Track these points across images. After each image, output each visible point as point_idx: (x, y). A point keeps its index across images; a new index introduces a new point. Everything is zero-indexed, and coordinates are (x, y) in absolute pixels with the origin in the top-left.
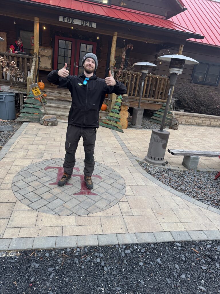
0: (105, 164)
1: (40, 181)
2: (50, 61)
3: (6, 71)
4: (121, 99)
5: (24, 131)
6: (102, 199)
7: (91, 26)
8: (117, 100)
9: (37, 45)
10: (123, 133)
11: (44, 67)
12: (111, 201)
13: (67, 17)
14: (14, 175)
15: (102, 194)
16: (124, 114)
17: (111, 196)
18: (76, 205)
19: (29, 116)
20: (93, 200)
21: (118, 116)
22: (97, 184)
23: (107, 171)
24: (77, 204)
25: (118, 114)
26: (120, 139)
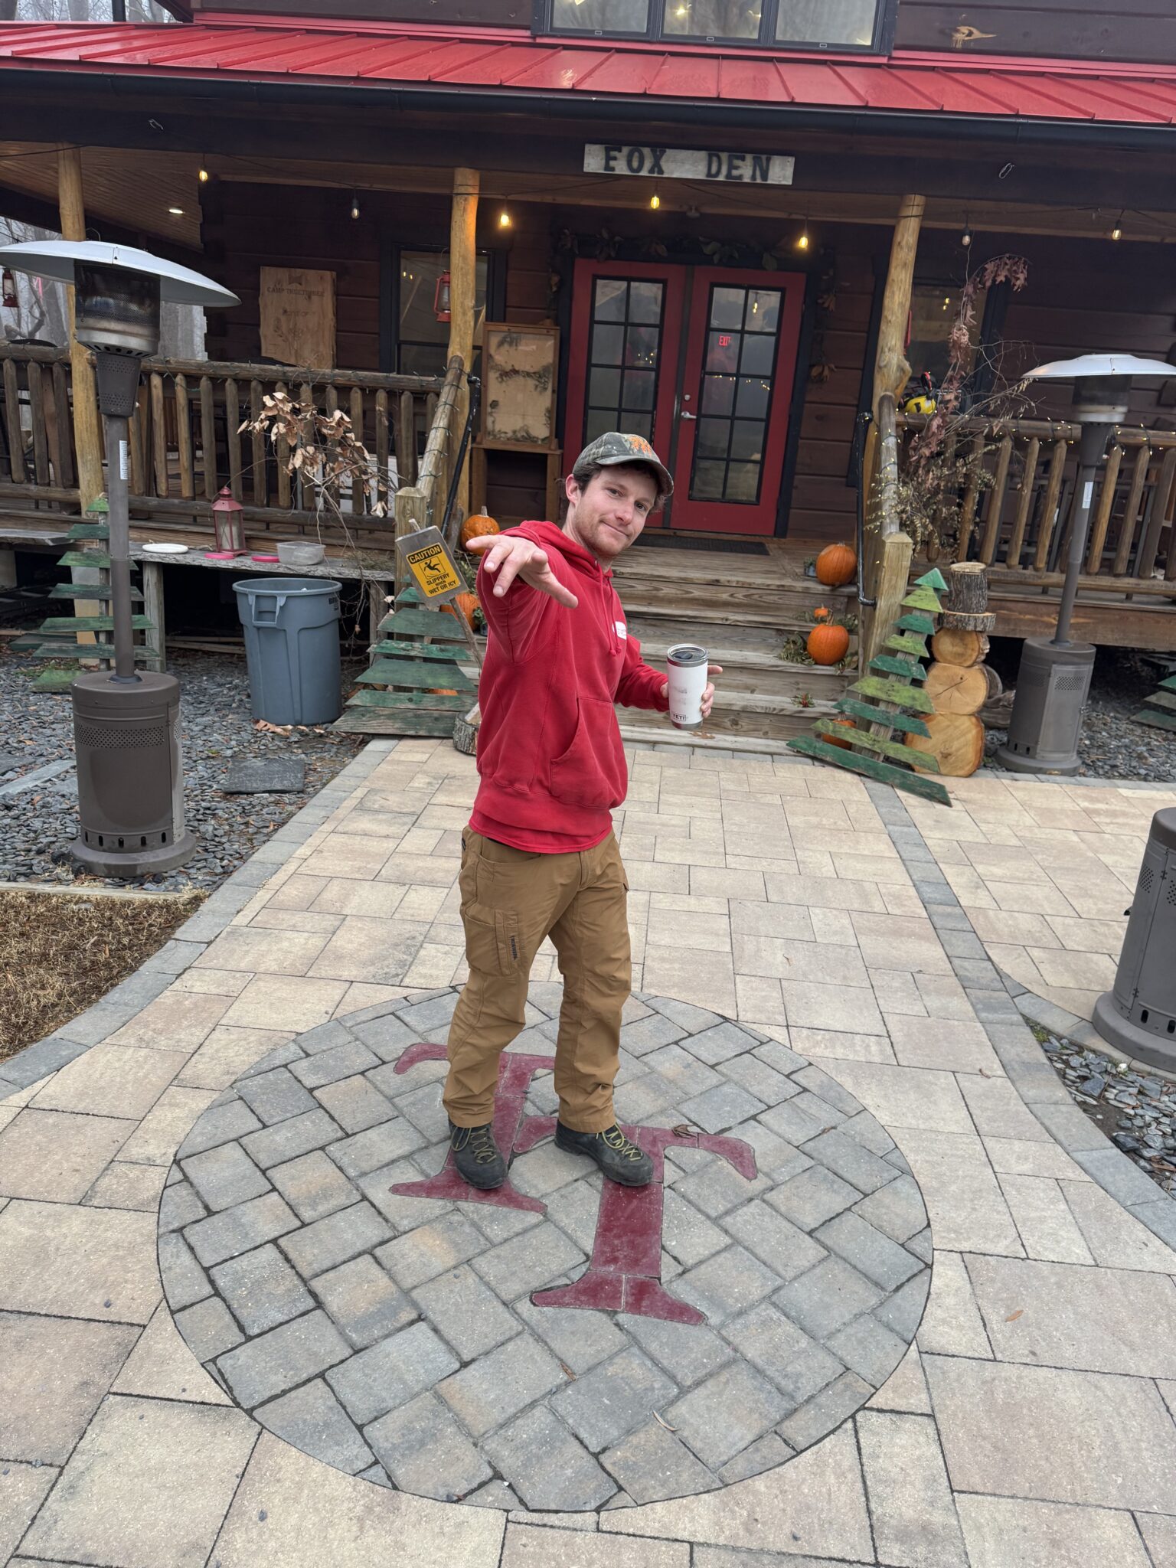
0: (798, 1047)
1: (344, 1162)
2: (546, 400)
3: (304, 463)
4: (936, 590)
5: (359, 793)
6: (734, 1369)
7: (765, 176)
8: (910, 601)
9: (464, 314)
10: (948, 803)
11: (514, 432)
12: (801, 1397)
13: (626, 145)
14: (202, 1101)
15: (741, 1313)
16: (957, 684)
17: (804, 1342)
18: (533, 1404)
19: (402, 702)
20: (664, 1371)
21: (914, 699)
22: (716, 1221)
23: (803, 1102)
24: (538, 1395)
25: (917, 683)
26: (920, 853)
